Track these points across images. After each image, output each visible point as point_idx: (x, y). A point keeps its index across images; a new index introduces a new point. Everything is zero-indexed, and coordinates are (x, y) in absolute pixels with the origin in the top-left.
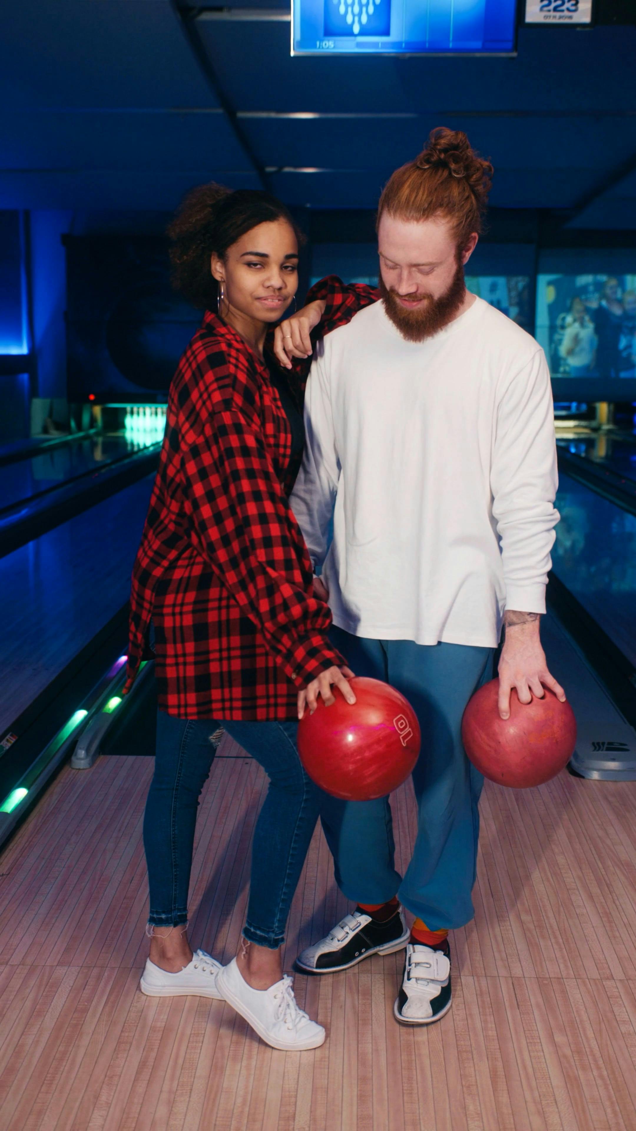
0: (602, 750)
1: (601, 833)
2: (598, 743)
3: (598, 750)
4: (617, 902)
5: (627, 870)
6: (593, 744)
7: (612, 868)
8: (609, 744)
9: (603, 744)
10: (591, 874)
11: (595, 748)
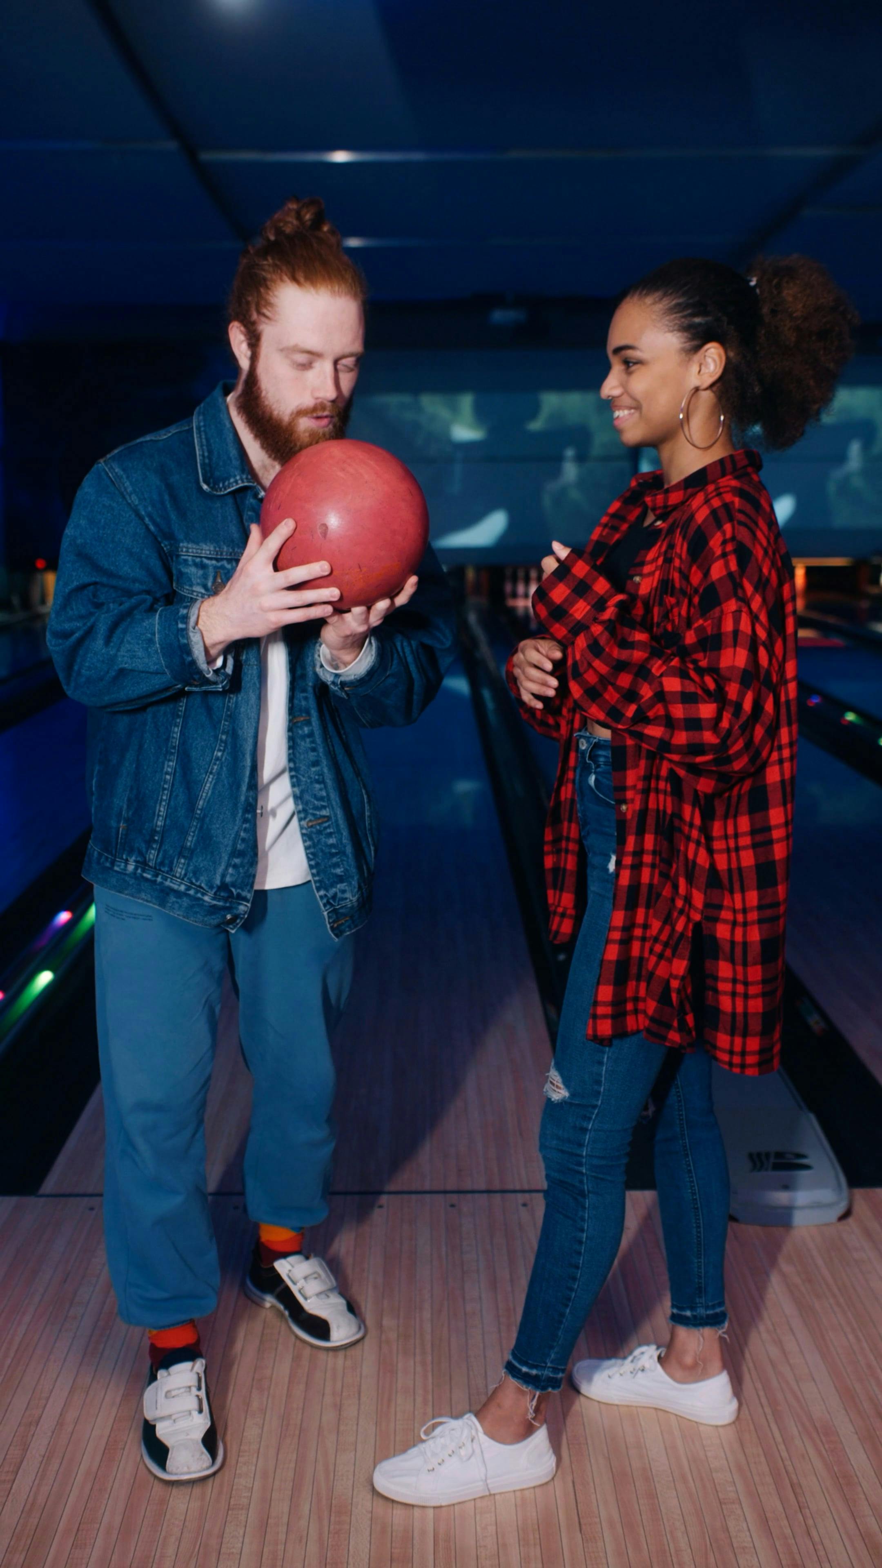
0: (766, 1170)
1: (774, 1351)
2: (759, 1155)
3: (759, 1170)
4: (814, 1533)
5: (827, 1446)
6: (751, 1156)
7: (798, 1442)
8: (779, 1155)
9: (768, 1155)
10: (763, 1459)
11: (755, 1165)
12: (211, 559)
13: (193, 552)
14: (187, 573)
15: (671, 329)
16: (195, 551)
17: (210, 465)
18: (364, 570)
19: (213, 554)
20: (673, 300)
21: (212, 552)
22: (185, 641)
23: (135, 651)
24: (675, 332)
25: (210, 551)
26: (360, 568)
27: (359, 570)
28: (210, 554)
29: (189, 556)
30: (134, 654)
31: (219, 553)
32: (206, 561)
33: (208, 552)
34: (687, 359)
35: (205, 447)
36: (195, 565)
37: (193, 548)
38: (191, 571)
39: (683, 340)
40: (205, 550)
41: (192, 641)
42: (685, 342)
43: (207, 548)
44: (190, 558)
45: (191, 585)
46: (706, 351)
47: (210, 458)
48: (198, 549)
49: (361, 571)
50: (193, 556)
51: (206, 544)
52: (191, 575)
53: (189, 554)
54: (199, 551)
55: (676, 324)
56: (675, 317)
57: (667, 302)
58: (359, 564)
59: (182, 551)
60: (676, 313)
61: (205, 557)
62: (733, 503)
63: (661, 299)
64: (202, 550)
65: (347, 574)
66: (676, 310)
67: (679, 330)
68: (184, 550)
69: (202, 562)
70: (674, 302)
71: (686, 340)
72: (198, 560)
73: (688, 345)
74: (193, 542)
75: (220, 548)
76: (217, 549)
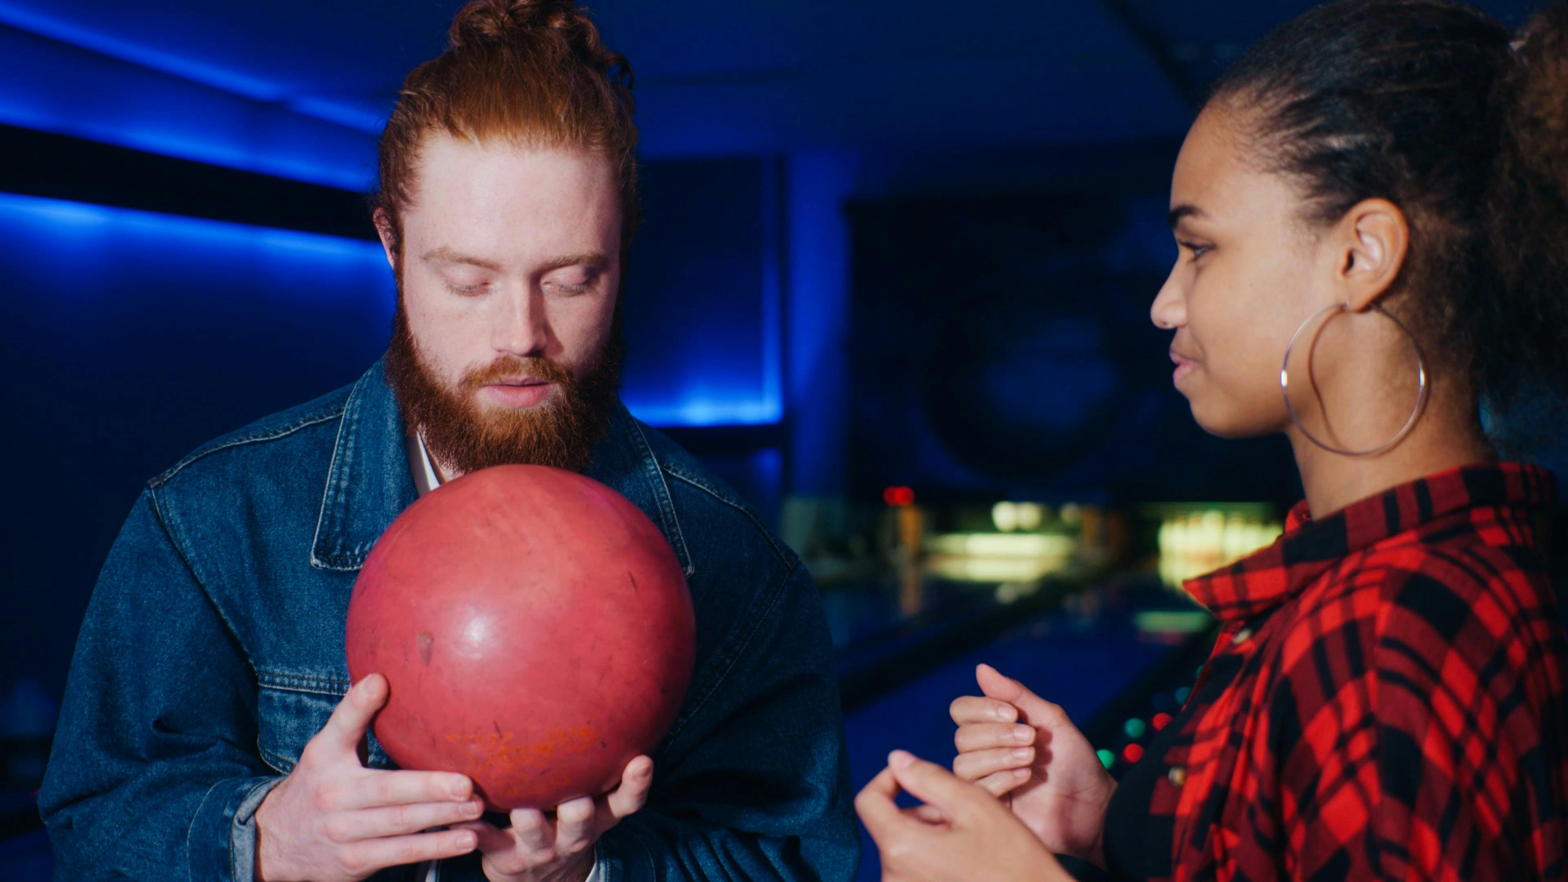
12: (319, 697)
13: (282, 684)
14: (270, 723)
15: (1274, 164)
16: (286, 681)
17: (347, 507)
18: (509, 736)
19: (325, 689)
20: (1285, 97)
21: (322, 684)
22: (225, 844)
23: (152, 846)
24: (1283, 173)
25: (318, 681)
26: (497, 729)
27: (495, 735)
28: (318, 687)
29: (276, 690)
30: (148, 850)
31: (336, 686)
32: (306, 700)
33: (314, 684)
34: (1313, 238)
35: (346, 469)
36: (286, 708)
37: (284, 676)
38: (275, 720)
39: (1300, 192)
40: (308, 679)
41: (233, 846)
42: (1308, 197)
43: (315, 675)
44: (276, 695)
45: (275, 748)
46: (1360, 218)
47: (349, 493)
48: (293, 677)
49: (501, 737)
50: (282, 691)
51: (312, 668)
52: (275, 726)
53: (274, 687)
54: (296, 682)
55: (1286, 153)
56: (1286, 137)
57: (1272, 102)
58: (495, 723)
59: (263, 681)
60: (1288, 127)
61: (307, 694)
62: (1372, 619)
63: (1261, 96)
64: (303, 679)
65: (473, 741)
66: (1288, 121)
67: (1290, 168)
68: (267, 678)
69: (300, 701)
70: (1286, 101)
71: (1309, 192)
72: (291, 699)
73: (1312, 204)
74: (289, 664)
75: (339, 675)
76: (334, 677)
